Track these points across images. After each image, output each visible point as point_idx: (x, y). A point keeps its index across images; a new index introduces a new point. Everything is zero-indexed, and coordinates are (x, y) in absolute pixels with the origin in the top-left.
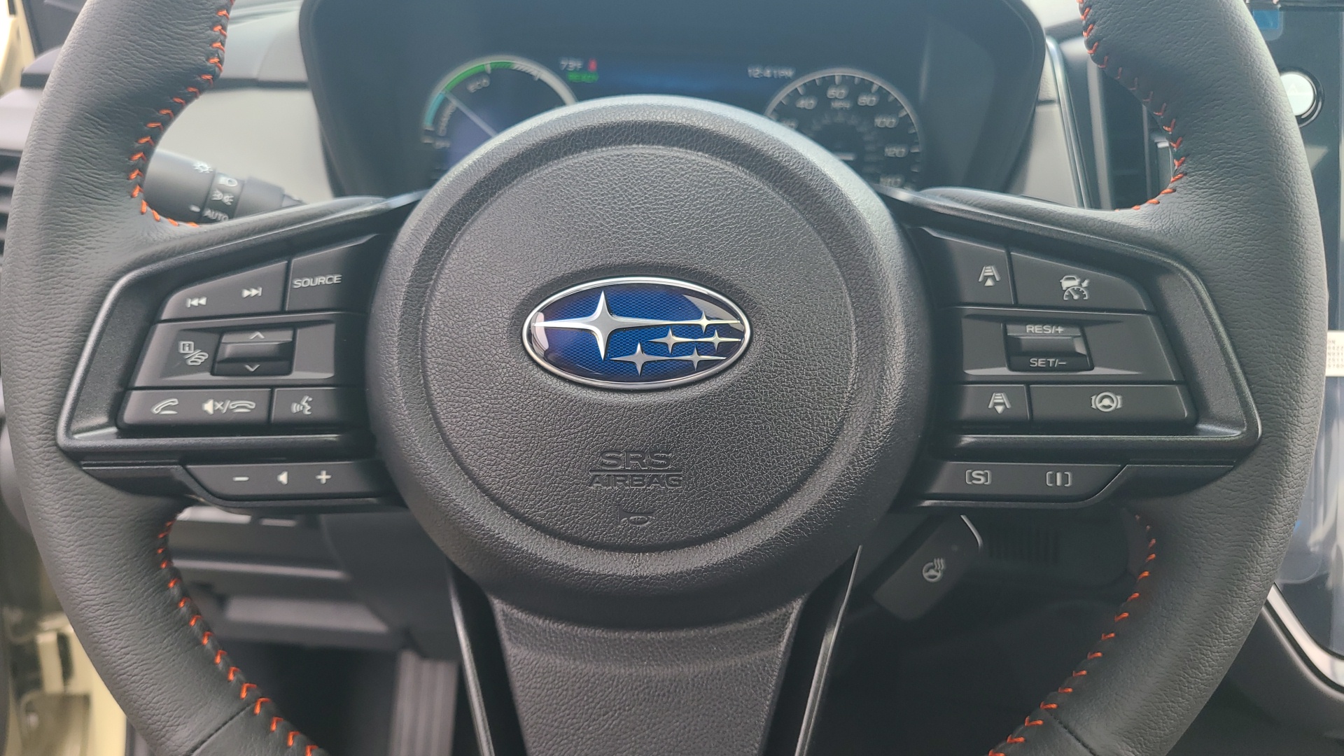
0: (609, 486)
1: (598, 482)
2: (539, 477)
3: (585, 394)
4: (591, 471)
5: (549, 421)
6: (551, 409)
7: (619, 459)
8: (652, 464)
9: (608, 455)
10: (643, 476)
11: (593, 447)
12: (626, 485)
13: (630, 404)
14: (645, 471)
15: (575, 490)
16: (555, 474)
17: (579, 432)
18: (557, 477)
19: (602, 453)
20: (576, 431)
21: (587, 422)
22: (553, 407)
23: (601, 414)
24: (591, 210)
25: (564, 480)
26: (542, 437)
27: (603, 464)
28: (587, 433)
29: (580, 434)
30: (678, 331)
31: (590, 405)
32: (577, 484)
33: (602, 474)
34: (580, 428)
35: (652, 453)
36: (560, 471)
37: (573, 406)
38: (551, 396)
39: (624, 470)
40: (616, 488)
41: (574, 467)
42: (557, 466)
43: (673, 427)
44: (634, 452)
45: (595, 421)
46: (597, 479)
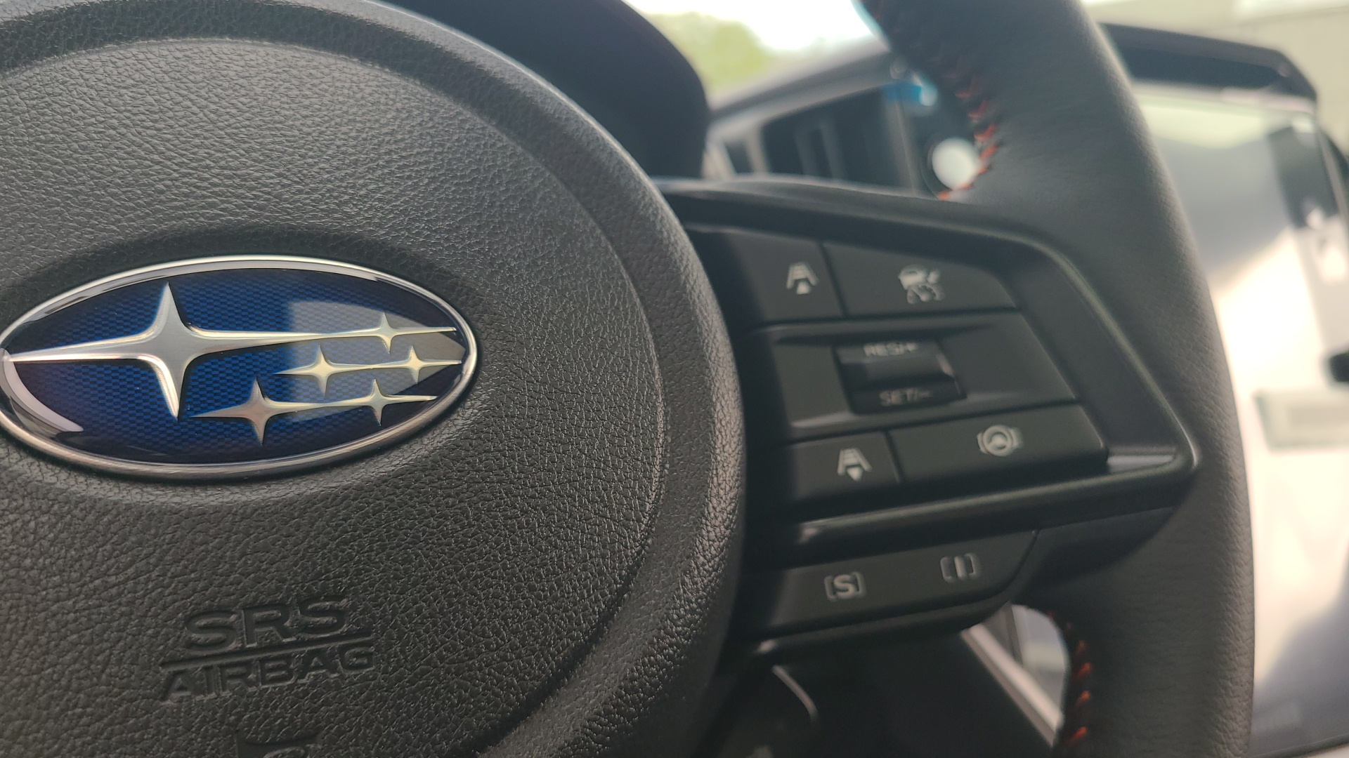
0: (210, 692)
1: (181, 689)
2: (31, 700)
3: (139, 497)
4: (163, 664)
5: (52, 564)
6: (56, 537)
7: (227, 628)
8: (306, 628)
9: (202, 622)
10: (288, 658)
11: (164, 608)
12: (251, 684)
13: (245, 504)
14: (290, 645)
15: (126, 716)
16: (74, 685)
17: (128, 579)
18: (78, 691)
19: (189, 620)
20: (121, 578)
21: (148, 556)
22: (61, 532)
23: (178, 534)
24: (134, 138)
25: (97, 696)
26: (36, 605)
27: (191, 644)
28: (148, 580)
29: (131, 583)
30: (333, 352)
31: (155, 515)
32: (131, 701)
33: (190, 667)
34: (131, 571)
35: (302, 604)
36: (86, 677)
37: (110, 523)
38: (56, 507)
39: (242, 651)
40: (226, 694)
41: (120, 662)
42: (77, 666)
43: (346, 543)
44: (262, 607)
45: (167, 551)
46: (179, 680)
